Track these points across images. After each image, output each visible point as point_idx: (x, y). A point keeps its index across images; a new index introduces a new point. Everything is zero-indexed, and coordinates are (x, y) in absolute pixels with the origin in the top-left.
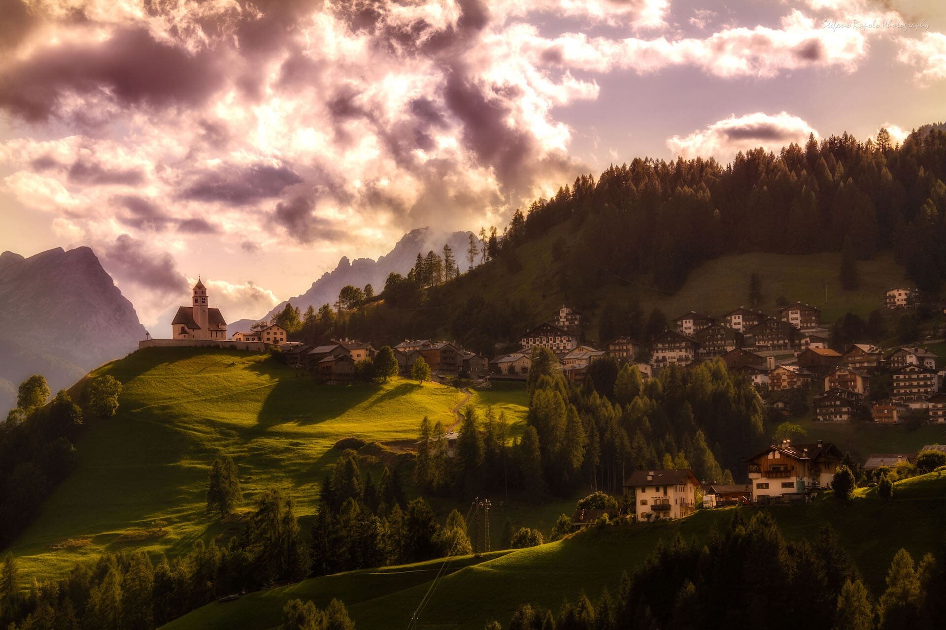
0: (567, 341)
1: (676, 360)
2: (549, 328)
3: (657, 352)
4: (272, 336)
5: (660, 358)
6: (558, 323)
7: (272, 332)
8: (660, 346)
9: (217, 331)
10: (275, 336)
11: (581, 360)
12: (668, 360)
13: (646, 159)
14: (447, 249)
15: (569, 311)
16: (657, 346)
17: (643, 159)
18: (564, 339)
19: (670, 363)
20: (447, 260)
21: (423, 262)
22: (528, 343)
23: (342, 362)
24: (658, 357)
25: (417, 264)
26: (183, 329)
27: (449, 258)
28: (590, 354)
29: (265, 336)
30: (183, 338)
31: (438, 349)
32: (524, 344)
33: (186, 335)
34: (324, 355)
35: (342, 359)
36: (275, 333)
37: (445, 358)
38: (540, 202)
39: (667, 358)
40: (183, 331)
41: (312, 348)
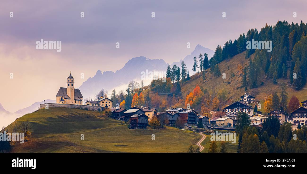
0: (249, 111)
1: (304, 122)
2: (239, 104)
3: (295, 118)
4: (105, 104)
5: (296, 121)
6: (243, 102)
7: (105, 102)
8: (296, 115)
9: (78, 100)
10: (106, 104)
11: (257, 121)
12: (300, 122)
13: (284, 22)
14: (183, 64)
15: (248, 96)
16: (295, 115)
17: (283, 22)
18: (247, 110)
19: (301, 123)
20: (183, 69)
21: (171, 70)
22: (228, 111)
23: (142, 118)
24: (295, 120)
25: (168, 71)
26: (62, 98)
27: (184, 69)
28: (261, 118)
29: (101, 104)
30: (62, 103)
31: (187, 113)
32: (227, 112)
33: (63, 102)
34: (133, 114)
35: (142, 116)
36: (106, 102)
37: (190, 117)
38: (230, 42)
39: (300, 121)
40: (62, 100)
41: (126, 110)
